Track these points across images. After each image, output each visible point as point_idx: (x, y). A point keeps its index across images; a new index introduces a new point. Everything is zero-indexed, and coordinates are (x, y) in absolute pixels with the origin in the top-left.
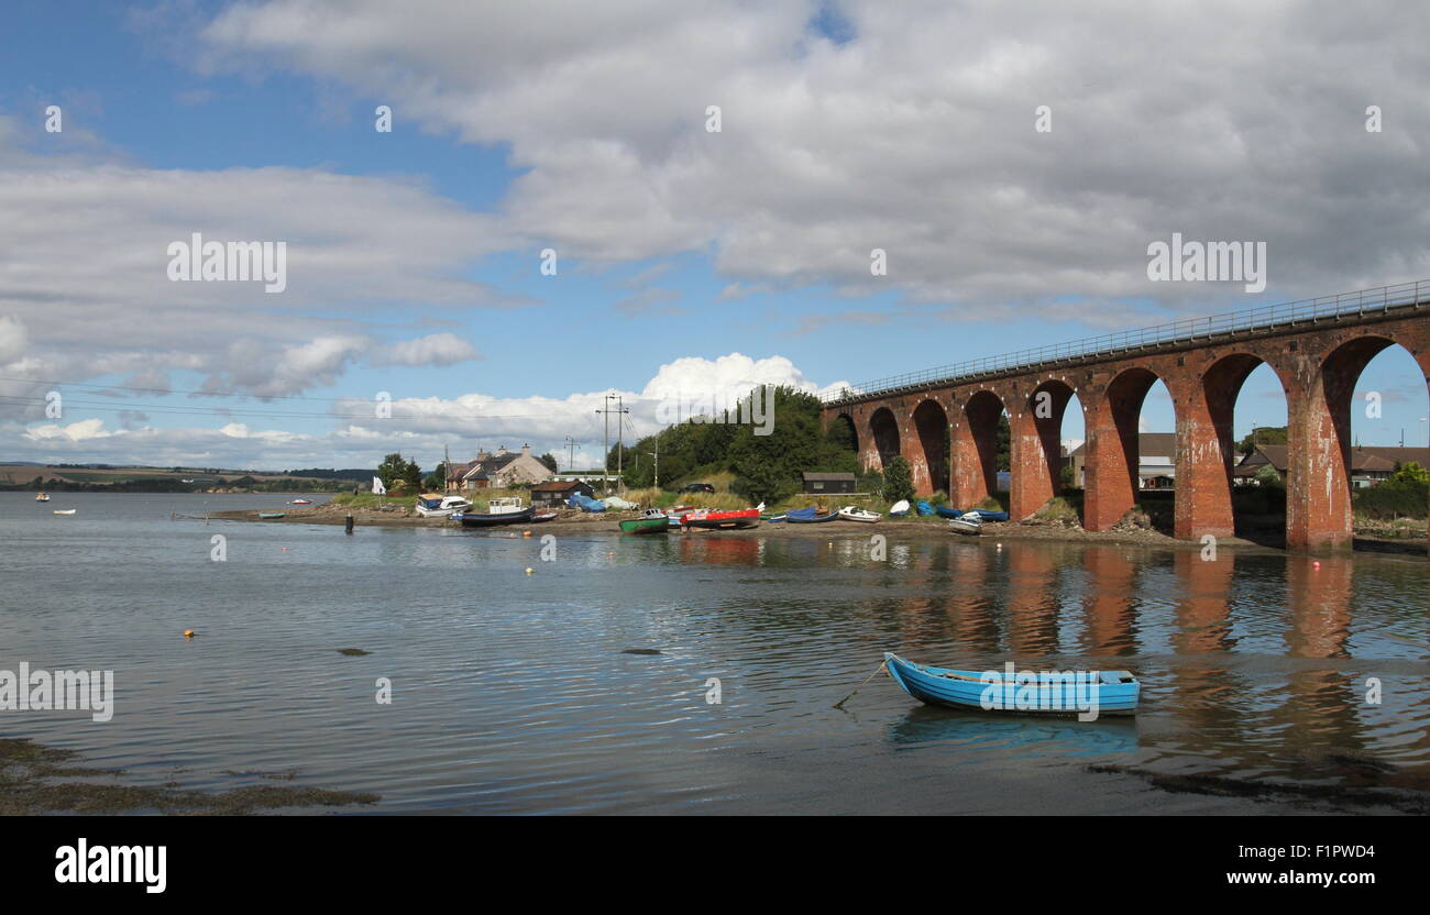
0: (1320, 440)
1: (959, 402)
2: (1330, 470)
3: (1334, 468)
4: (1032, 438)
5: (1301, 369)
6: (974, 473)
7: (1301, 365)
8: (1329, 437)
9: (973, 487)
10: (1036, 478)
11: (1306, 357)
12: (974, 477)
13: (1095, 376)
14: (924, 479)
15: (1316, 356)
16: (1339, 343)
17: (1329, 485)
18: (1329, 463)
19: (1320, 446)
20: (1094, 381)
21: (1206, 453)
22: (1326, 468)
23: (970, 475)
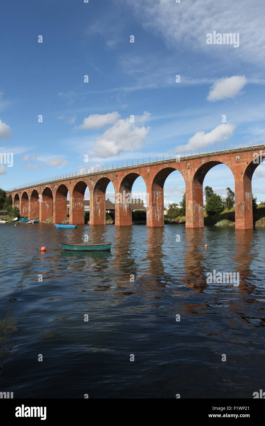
0: (97, 202)
1: (30, 192)
2: (100, 210)
3: (101, 209)
4: (45, 202)
5: (92, 185)
6: (34, 211)
7: (92, 184)
8: (99, 201)
9: (34, 214)
10: (46, 212)
11: (93, 182)
12: (34, 212)
13: (55, 186)
14: (26, 212)
15: (95, 182)
16: (99, 179)
17: (99, 213)
18: (99, 208)
19: (97, 204)
20: (55, 187)
21: (76, 205)
22: (98, 209)
23: (33, 211)
